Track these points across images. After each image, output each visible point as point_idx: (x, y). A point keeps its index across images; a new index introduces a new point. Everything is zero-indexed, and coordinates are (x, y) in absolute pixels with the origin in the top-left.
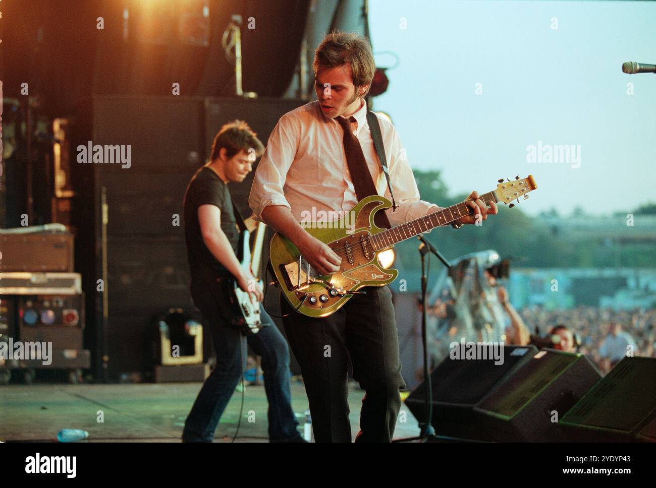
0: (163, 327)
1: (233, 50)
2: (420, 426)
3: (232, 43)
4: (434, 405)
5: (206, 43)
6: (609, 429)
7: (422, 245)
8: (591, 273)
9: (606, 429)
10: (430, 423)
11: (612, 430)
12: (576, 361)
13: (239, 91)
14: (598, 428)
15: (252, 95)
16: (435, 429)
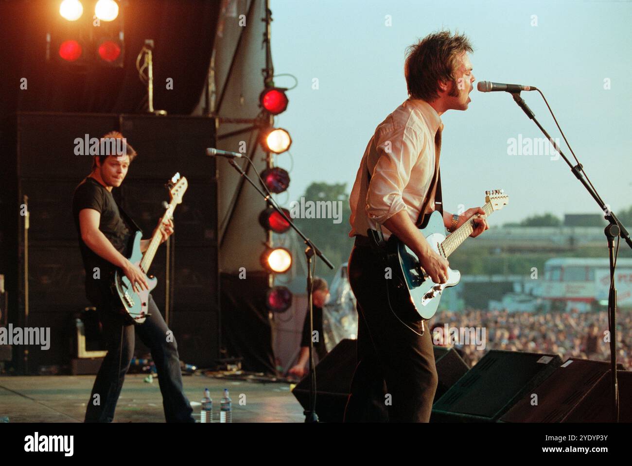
0: (79, 323)
1: (146, 71)
2: (305, 413)
3: (145, 65)
4: (317, 394)
5: (122, 65)
6: (473, 416)
7: (309, 248)
8: (482, 278)
9: (470, 416)
10: (314, 411)
11: (477, 417)
12: (445, 355)
13: (151, 109)
14: (464, 415)
15: (163, 112)
16: (318, 416)
